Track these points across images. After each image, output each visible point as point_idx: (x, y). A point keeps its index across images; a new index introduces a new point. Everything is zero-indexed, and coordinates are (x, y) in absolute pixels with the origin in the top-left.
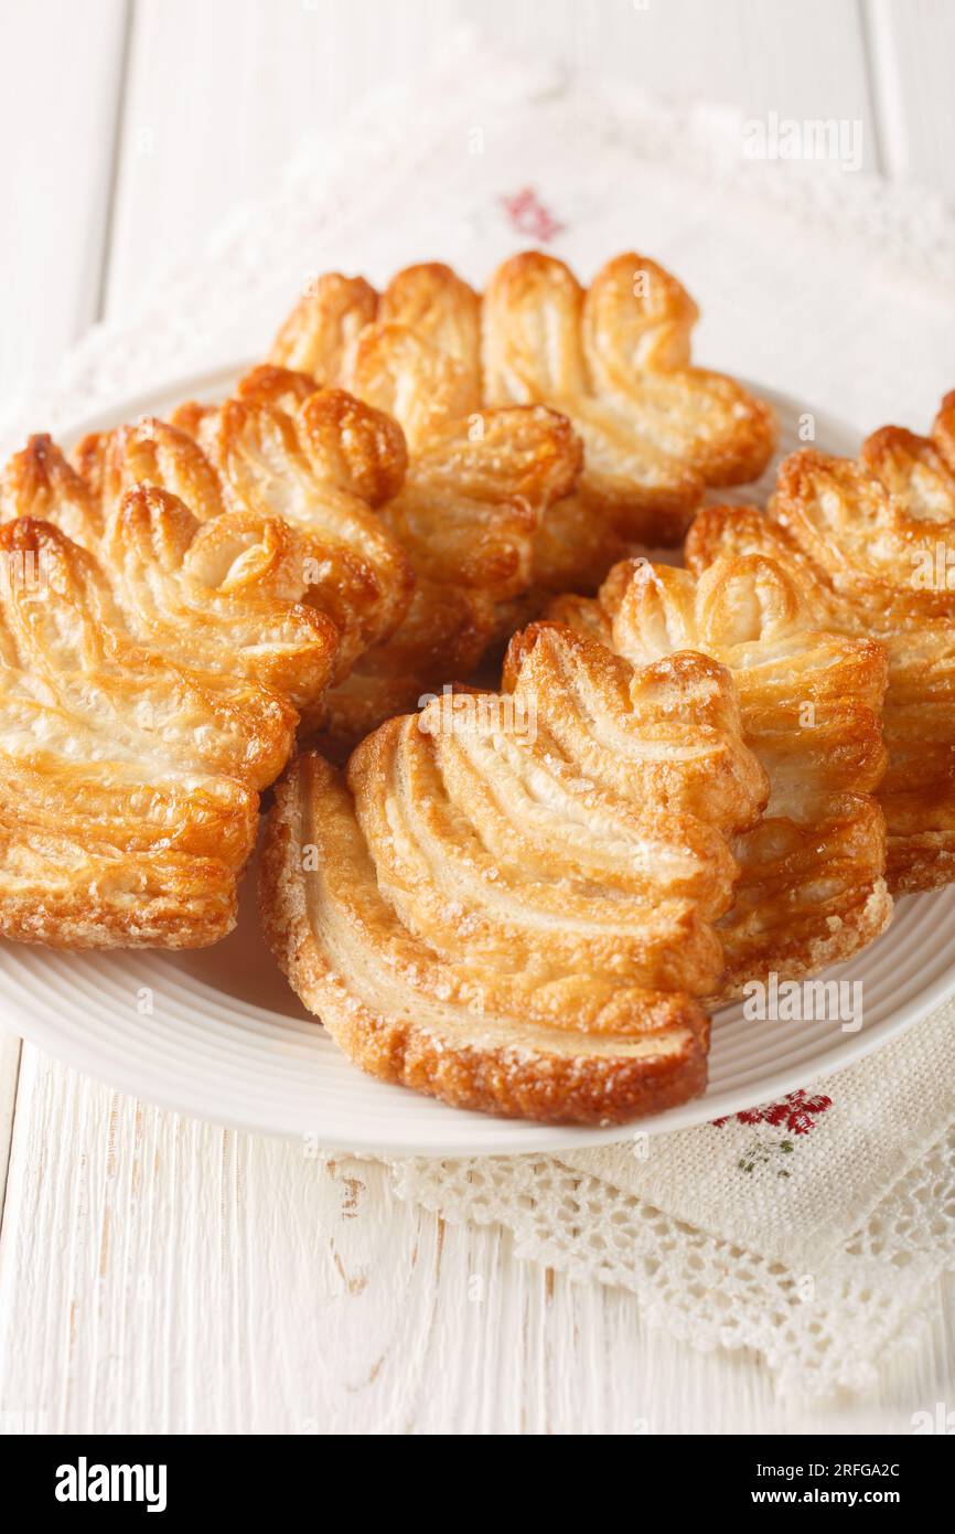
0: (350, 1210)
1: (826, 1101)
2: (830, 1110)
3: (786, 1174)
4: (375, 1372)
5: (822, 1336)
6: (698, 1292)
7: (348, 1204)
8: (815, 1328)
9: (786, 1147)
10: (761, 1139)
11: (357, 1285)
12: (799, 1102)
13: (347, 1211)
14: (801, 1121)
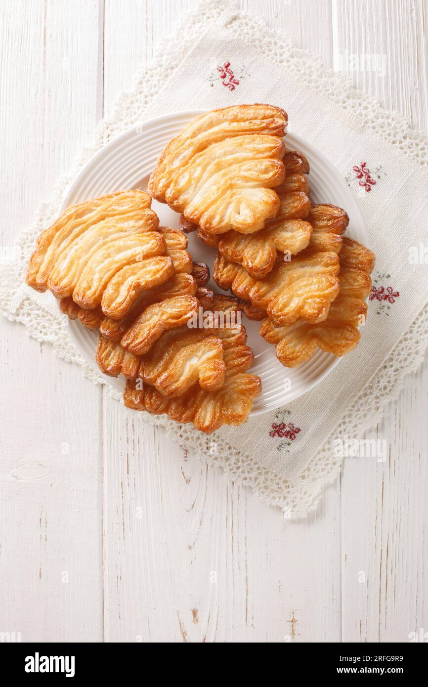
0: (186, 459)
1: (299, 430)
2: (300, 432)
3: (289, 452)
4: (193, 506)
5: (295, 503)
6: (266, 487)
7: (185, 457)
8: (293, 501)
9: (289, 444)
10: (283, 442)
11: (188, 481)
12: (293, 430)
13: (185, 459)
14: (293, 436)
